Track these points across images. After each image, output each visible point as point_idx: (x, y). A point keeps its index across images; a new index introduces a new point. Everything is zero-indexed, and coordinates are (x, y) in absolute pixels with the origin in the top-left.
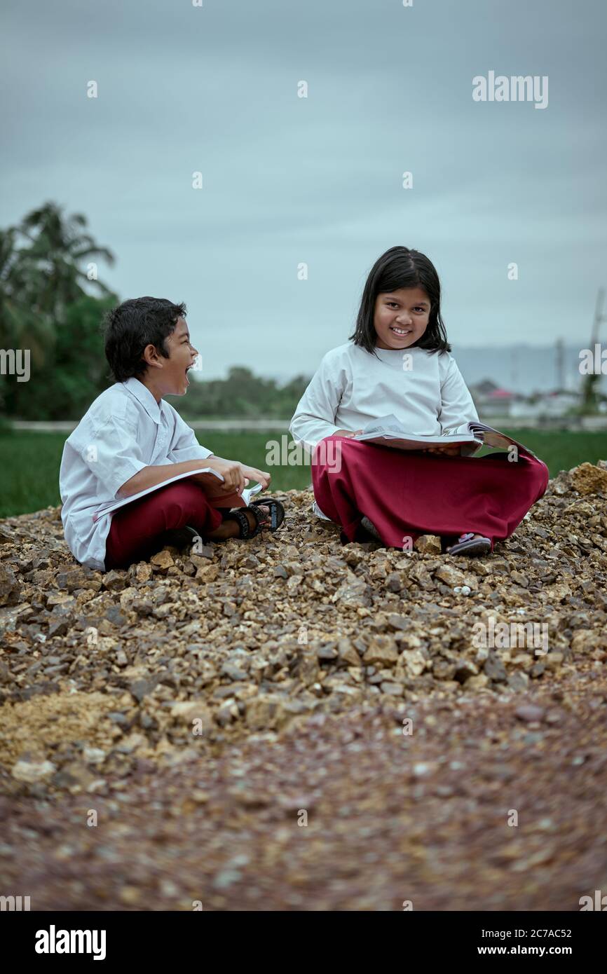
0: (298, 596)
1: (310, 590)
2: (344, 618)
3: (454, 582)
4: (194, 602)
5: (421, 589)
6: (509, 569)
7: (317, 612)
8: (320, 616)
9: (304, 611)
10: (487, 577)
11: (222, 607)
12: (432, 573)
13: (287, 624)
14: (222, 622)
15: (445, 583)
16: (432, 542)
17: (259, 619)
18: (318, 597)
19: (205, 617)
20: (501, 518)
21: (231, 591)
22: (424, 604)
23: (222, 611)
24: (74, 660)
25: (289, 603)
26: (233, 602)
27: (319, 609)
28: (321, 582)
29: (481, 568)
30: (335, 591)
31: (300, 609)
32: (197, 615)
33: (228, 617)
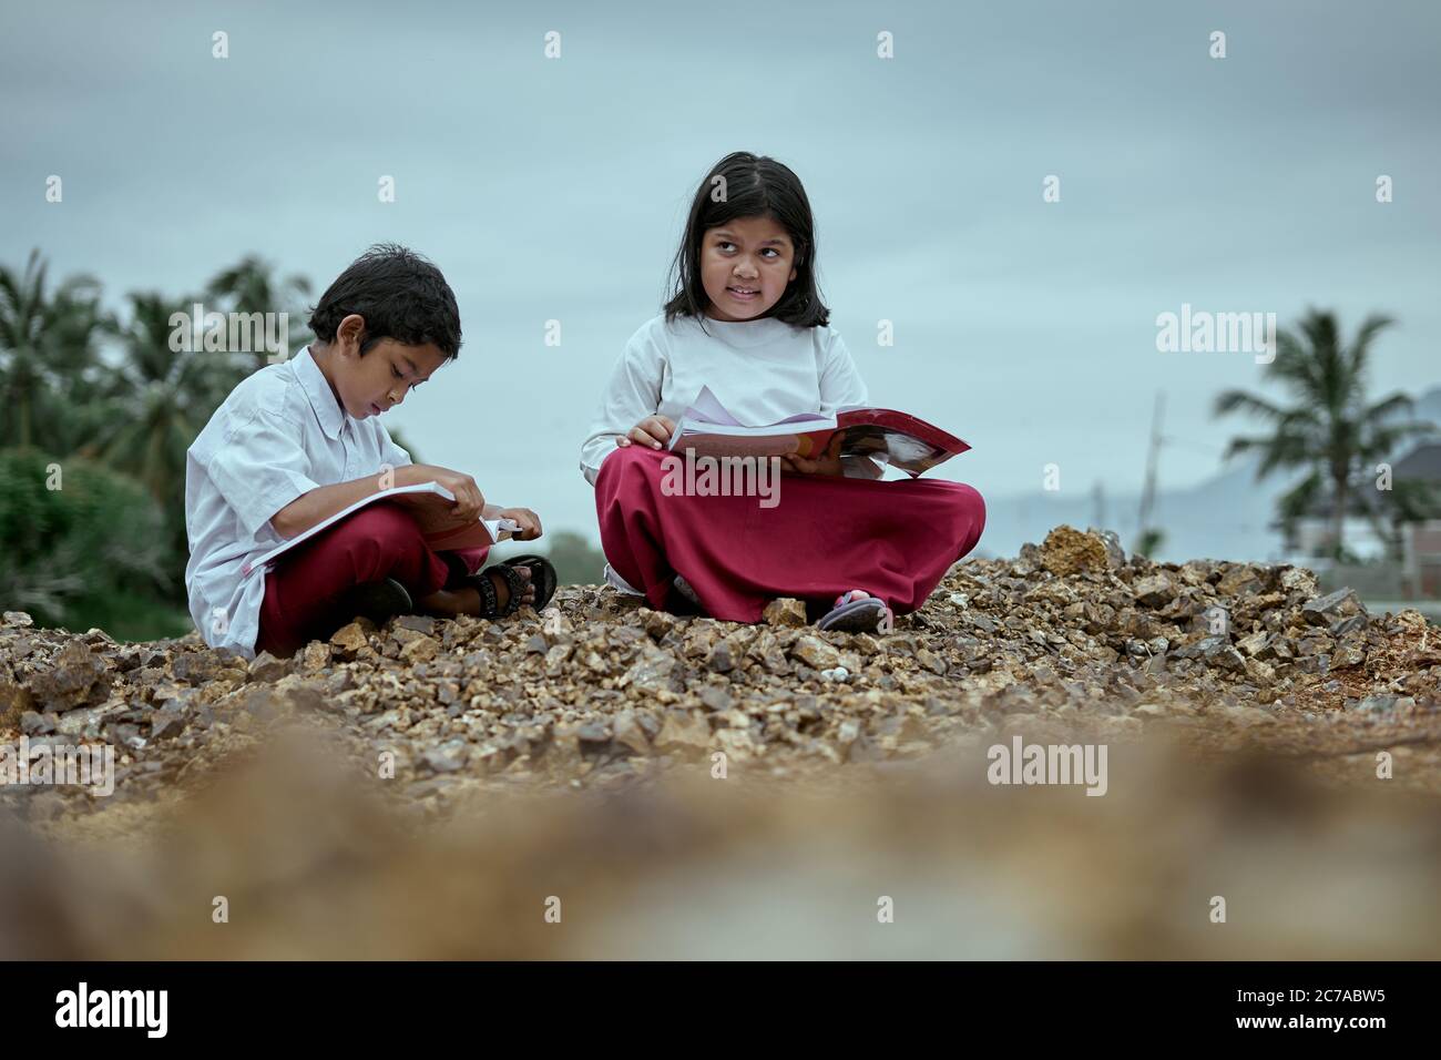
0: (561, 677)
1: (582, 668)
2: (636, 707)
3: (822, 662)
4: (391, 685)
5: (768, 671)
6: (915, 647)
7: (593, 699)
8: (597, 704)
9: (571, 697)
10: (878, 657)
11: (436, 691)
12: (786, 650)
13: (540, 714)
14: (434, 712)
15: (807, 664)
16: (791, 608)
17: (495, 704)
18: (595, 679)
19: (408, 706)
20: (905, 575)
21: (453, 669)
22: (769, 690)
23: (436, 698)
24: (185, 763)
25: (547, 686)
26: (453, 682)
27: (596, 694)
28: (603, 658)
29: (867, 642)
30: (625, 671)
31: (564, 694)
32: (395, 703)
33: (446, 706)
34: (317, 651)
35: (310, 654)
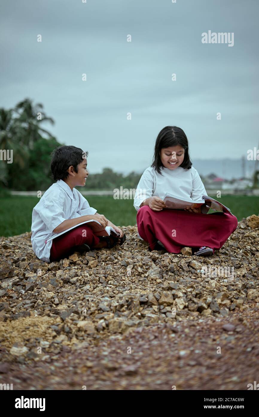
2: (151, 283)
4: (87, 276)
8: (141, 282)
9: (134, 281)
12: (188, 264)
13: (126, 286)
14: (99, 285)
16: (188, 250)
17: (115, 284)
18: (140, 274)
19: (92, 283)
20: (217, 240)
21: (103, 272)
23: (99, 281)
24: (36, 302)
26: (103, 276)
27: (140, 279)
28: (141, 268)
30: (147, 272)
32: (89, 282)
33: (102, 283)
34: (66, 262)
35: (64, 263)
